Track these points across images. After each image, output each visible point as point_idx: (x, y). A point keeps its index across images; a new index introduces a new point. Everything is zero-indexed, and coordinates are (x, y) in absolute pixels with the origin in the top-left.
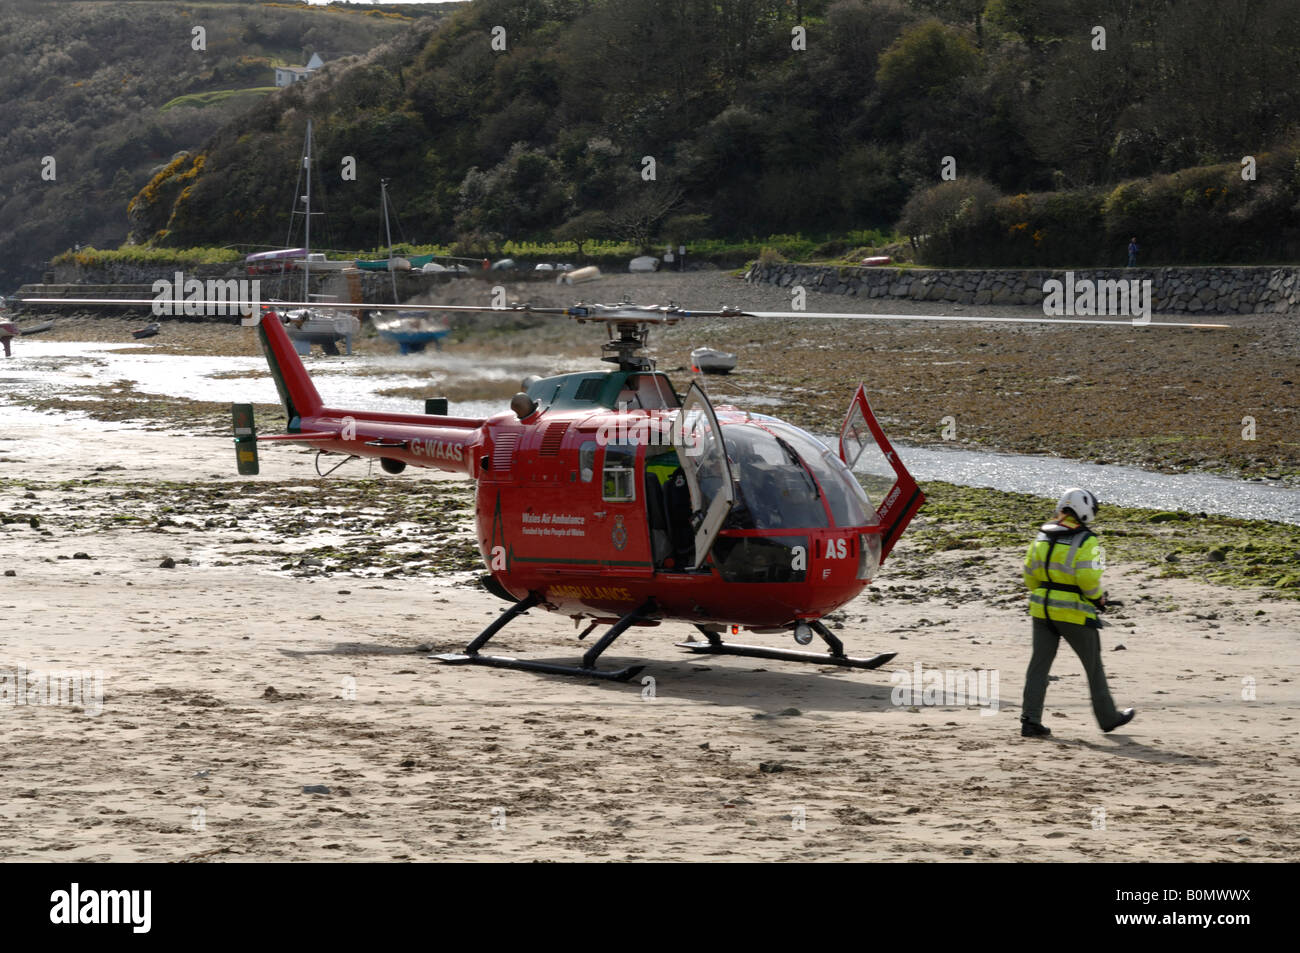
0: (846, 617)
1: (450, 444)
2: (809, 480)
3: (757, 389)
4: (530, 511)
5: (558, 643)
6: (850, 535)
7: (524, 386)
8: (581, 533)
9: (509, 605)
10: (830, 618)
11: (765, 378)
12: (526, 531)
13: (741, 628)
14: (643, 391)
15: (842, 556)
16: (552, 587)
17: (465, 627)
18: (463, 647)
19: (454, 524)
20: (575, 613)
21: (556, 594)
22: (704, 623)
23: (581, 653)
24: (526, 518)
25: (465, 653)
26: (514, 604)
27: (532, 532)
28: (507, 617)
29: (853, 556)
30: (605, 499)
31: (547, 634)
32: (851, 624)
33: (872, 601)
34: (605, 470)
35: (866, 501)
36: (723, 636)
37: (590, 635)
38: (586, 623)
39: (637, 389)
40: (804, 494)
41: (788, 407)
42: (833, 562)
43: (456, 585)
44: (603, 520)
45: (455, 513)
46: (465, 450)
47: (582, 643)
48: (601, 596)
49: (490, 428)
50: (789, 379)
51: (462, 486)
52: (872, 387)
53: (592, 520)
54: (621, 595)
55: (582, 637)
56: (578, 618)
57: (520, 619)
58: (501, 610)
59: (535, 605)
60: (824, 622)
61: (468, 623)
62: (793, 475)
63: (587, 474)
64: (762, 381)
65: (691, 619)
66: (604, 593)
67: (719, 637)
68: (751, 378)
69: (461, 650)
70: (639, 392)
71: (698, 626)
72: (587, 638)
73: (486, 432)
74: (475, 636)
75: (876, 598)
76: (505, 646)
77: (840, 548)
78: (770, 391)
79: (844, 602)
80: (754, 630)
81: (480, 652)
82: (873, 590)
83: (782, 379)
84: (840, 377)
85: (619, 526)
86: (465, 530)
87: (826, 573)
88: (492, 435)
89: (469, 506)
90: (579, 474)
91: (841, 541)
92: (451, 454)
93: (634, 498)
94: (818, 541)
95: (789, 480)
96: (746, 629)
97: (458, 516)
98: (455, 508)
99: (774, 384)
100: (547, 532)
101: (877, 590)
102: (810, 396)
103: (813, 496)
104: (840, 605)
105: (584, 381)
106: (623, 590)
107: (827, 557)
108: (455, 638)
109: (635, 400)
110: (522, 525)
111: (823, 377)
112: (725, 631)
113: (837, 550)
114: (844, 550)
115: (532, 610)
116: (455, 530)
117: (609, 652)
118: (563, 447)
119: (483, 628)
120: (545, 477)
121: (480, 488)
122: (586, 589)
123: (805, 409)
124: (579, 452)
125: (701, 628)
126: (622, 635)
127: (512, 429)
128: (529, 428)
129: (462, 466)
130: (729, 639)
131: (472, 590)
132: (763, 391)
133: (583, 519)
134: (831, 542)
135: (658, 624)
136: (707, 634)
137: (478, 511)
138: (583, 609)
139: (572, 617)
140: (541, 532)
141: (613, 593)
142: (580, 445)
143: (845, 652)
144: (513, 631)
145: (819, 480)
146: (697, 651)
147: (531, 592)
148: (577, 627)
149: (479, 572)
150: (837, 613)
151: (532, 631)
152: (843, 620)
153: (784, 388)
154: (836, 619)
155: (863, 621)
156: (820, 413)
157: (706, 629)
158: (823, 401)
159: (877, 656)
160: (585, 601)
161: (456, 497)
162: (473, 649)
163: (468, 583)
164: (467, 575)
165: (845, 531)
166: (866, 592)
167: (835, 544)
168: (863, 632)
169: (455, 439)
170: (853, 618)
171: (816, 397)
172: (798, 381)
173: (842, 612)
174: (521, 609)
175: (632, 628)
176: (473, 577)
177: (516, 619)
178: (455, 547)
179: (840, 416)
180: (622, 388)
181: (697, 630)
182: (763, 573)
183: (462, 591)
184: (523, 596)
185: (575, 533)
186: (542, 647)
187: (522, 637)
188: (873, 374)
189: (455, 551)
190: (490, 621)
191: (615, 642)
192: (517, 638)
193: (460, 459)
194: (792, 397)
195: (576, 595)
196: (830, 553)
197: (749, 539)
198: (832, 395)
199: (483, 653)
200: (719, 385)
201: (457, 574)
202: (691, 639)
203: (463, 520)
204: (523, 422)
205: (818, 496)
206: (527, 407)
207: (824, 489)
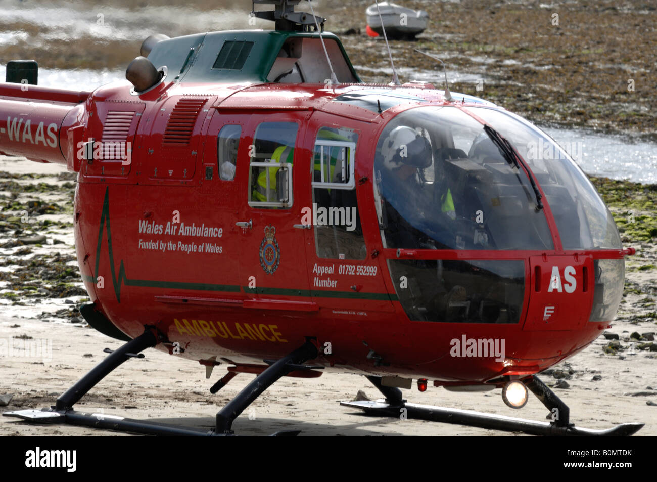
0: (571, 372)
1: (42, 125)
2: (527, 185)
3: (455, 61)
4: (149, 218)
5: (181, 397)
6: (582, 260)
7: (144, 49)
8: (219, 250)
9: (117, 345)
10: (550, 373)
11: (465, 46)
12: (144, 245)
13: (430, 383)
14: (306, 60)
15: (570, 290)
16: (176, 321)
17: (53, 374)
18: (52, 400)
19: (41, 234)
20: (207, 357)
21: (181, 330)
22: (380, 374)
23: (213, 411)
24: (144, 227)
25: (55, 409)
26: (122, 343)
27: (151, 245)
28: (114, 361)
29: (585, 289)
30: (251, 204)
31: (167, 384)
32: (578, 383)
33: (608, 352)
34: (253, 164)
35: (606, 214)
36: (405, 393)
37: (226, 387)
38: (220, 371)
39: (298, 56)
40: (519, 203)
41: (497, 87)
42: (558, 298)
43: (43, 316)
44: (249, 232)
45: (43, 218)
46: (61, 133)
47: (215, 398)
48: (242, 335)
49: (98, 104)
50: (498, 47)
51: (52, 182)
52: (612, 60)
53: (232, 232)
54: (269, 334)
55: (215, 389)
56: (210, 364)
57: (131, 364)
58: (106, 350)
59: (153, 345)
60: (543, 379)
61: (59, 367)
62: (506, 178)
63: (228, 170)
64: (462, 51)
65: (362, 369)
66: (246, 330)
67: (400, 394)
68: (447, 46)
69: (49, 405)
70: (302, 61)
71: (371, 379)
72: (221, 392)
73: (91, 109)
74: (68, 386)
75: (614, 348)
76: (108, 400)
77: (568, 277)
78: (472, 64)
79: (571, 352)
80: (449, 386)
81: (76, 408)
82: (609, 337)
83: (489, 48)
84: (568, 48)
85: (270, 241)
86: (56, 242)
87: (548, 312)
88: (100, 113)
89: (62, 210)
90: (217, 169)
91: (570, 269)
92: (42, 138)
93: (290, 204)
94: (538, 268)
95: (500, 185)
96: (437, 384)
97: (47, 223)
98: (43, 212)
99: (477, 54)
100: (172, 246)
101: (616, 337)
102: (527, 72)
103: (532, 207)
104: (565, 356)
105: (227, 42)
106: (272, 327)
107: (550, 290)
108: (41, 388)
109: (295, 71)
110: (137, 236)
111: (545, 46)
112: (408, 386)
113: (564, 281)
114: (573, 281)
115: (148, 352)
116: (42, 242)
117: (251, 412)
118: (196, 132)
119: (81, 376)
120: (171, 172)
121: (81, 185)
122: (223, 325)
123: (519, 89)
124: (218, 138)
125: (376, 381)
126: (270, 388)
127: (127, 106)
128: (151, 105)
129: (58, 154)
130: (412, 397)
131: (64, 324)
132: (463, 64)
133: (221, 231)
134: (555, 270)
135: (318, 375)
136: (383, 389)
137: (78, 216)
138: (218, 352)
139: (202, 362)
140: (163, 246)
141: (258, 331)
142: (220, 131)
143: (571, 420)
144: (120, 379)
145: (541, 186)
146: (369, 412)
147: (147, 327)
148: (208, 376)
149: (75, 299)
150: (560, 367)
151: (145, 382)
152: (568, 377)
153: (491, 61)
154: (559, 375)
155: (595, 379)
156: (538, 94)
157: (383, 383)
158: (544, 78)
159: (616, 427)
160: (221, 341)
161: (45, 197)
162: (66, 403)
163: (59, 314)
164: (59, 304)
165: (576, 255)
166: (601, 340)
167: (562, 273)
168: (595, 394)
169: (48, 119)
170: (581, 374)
171: (535, 73)
172: (511, 51)
173: (567, 365)
174: (133, 350)
175: (284, 379)
176: (67, 306)
177: (126, 364)
178: (42, 264)
179: (566, 100)
180: (280, 55)
181: (371, 384)
182: (463, 309)
183: (50, 325)
184: (136, 332)
185: (210, 248)
186: (161, 402)
187: (133, 388)
188: (613, 45)
189: (42, 270)
190: (90, 366)
191: (259, 398)
192: (126, 389)
193: (54, 145)
194: (501, 74)
195: (208, 331)
196: (555, 284)
197: (445, 264)
198: (557, 71)
199: (80, 409)
200: (402, 54)
201: (45, 301)
202: (361, 396)
203: (54, 229)
204: (142, 97)
205: (539, 207)
206: (147, 76)
207: (549, 199)
